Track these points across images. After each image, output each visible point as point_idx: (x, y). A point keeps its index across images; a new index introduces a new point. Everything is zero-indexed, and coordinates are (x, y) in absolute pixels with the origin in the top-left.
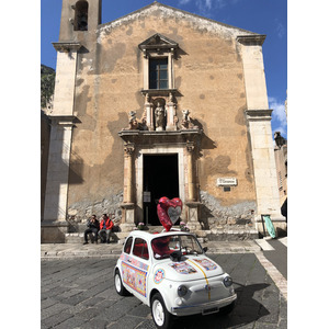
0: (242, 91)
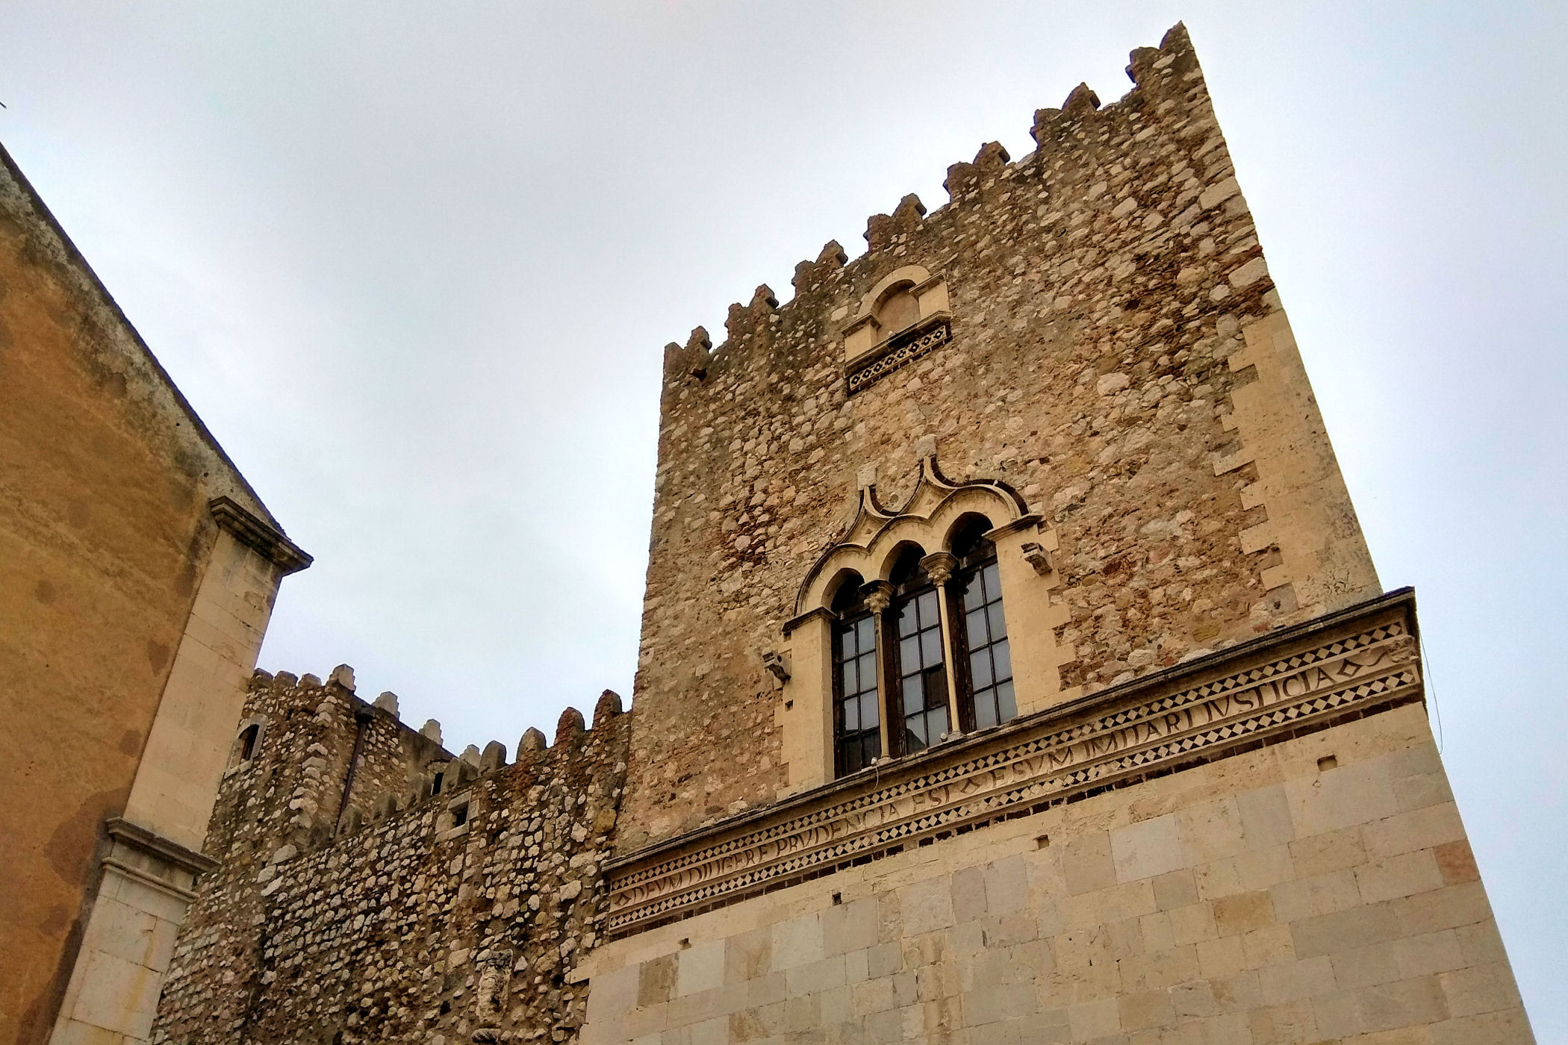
0: (138, 723)
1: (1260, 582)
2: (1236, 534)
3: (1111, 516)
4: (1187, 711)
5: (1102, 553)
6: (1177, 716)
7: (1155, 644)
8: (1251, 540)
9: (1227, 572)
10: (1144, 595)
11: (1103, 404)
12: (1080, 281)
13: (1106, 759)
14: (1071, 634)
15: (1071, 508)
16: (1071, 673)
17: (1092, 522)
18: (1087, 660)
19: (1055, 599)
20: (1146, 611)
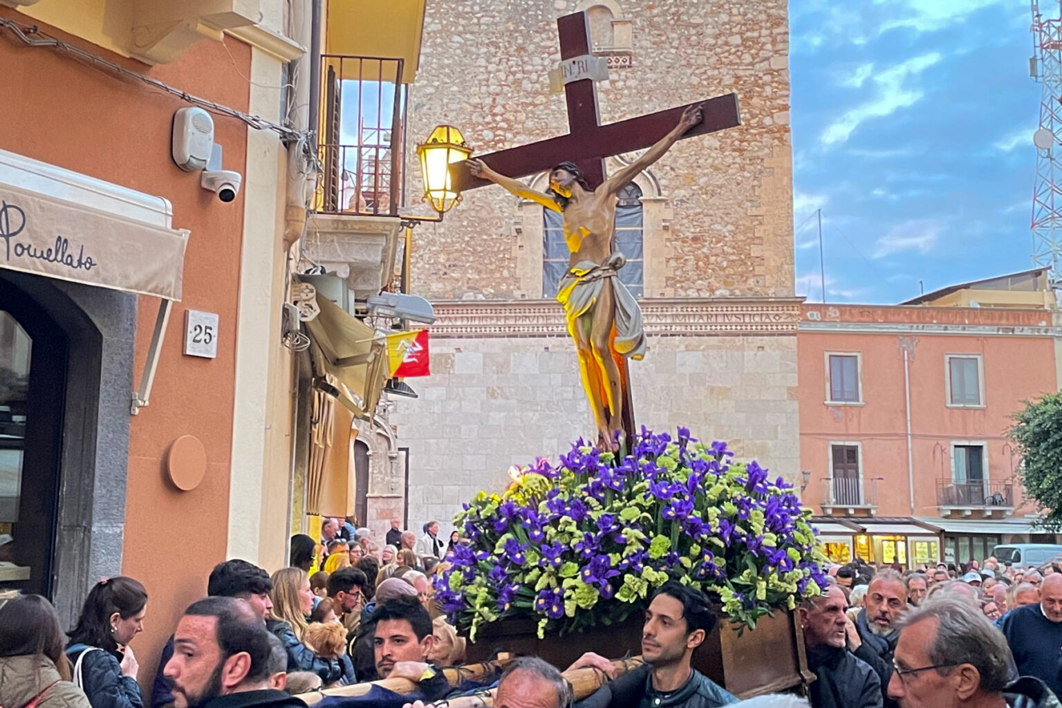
1: (754, 270)
2: (749, 245)
3: (699, 214)
4: (716, 315)
5: (692, 230)
6: (712, 315)
7: (707, 281)
8: (755, 251)
9: (742, 260)
10: (707, 257)
11: (706, 153)
12: (705, 73)
13: (680, 324)
14: (673, 263)
15: (682, 201)
16: (671, 281)
17: (691, 212)
18: (678, 278)
19: (668, 244)
20: (707, 264)
